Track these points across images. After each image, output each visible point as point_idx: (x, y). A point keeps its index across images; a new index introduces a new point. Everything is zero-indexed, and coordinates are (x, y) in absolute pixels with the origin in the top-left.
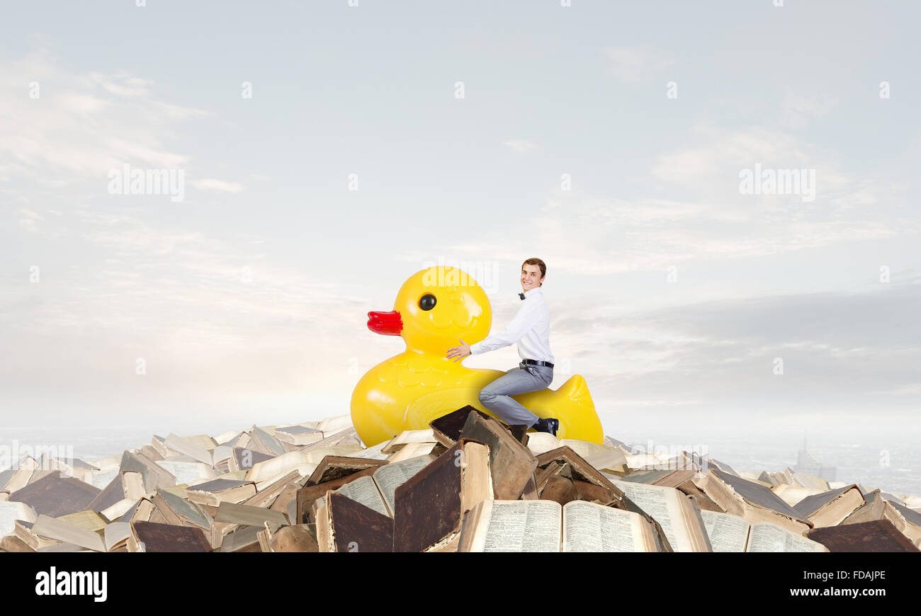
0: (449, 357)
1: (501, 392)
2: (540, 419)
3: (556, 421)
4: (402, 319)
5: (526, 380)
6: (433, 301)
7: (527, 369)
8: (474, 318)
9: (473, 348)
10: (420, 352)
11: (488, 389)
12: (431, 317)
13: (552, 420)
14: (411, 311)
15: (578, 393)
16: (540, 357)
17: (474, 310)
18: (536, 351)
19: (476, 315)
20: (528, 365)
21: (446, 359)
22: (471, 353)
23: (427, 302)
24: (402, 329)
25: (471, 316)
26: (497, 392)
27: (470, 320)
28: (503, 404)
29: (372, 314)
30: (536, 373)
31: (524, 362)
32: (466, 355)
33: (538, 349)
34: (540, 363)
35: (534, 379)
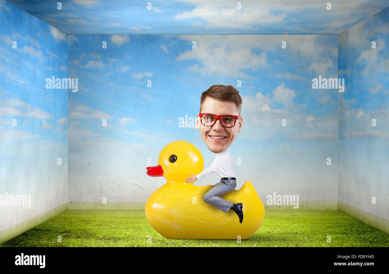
0: (187, 182)
1: (213, 195)
2: (234, 205)
3: (241, 204)
4: (163, 168)
5: (224, 187)
6: (175, 158)
7: (224, 182)
8: (196, 162)
9: (198, 176)
10: (173, 182)
11: (208, 194)
12: (176, 165)
13: (239, 204)
14: (166, 164)
15: (249, 189)
16: (229, 176)
17: (195, 159)
18: (227, 173)
19: (197, 161)
20: (224, 180)
21: (186, 184)
22: (197, 179)
23: (173, 159)
24: (163, 173)
25: (194, 162)
26: (212, 195)
27: (194, 164)
28: (216, 200)
29: (148, 168)
30: (228, 183)
31: (222, 179)
32: (195, 180)
33: (228, 172)
34: (229, 179)
35: (228, 186)
